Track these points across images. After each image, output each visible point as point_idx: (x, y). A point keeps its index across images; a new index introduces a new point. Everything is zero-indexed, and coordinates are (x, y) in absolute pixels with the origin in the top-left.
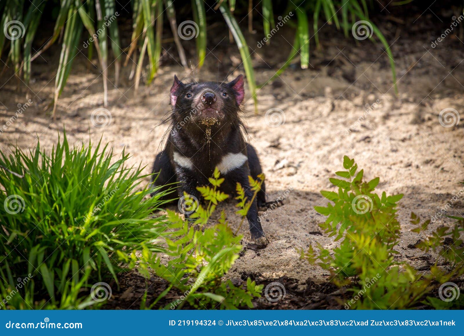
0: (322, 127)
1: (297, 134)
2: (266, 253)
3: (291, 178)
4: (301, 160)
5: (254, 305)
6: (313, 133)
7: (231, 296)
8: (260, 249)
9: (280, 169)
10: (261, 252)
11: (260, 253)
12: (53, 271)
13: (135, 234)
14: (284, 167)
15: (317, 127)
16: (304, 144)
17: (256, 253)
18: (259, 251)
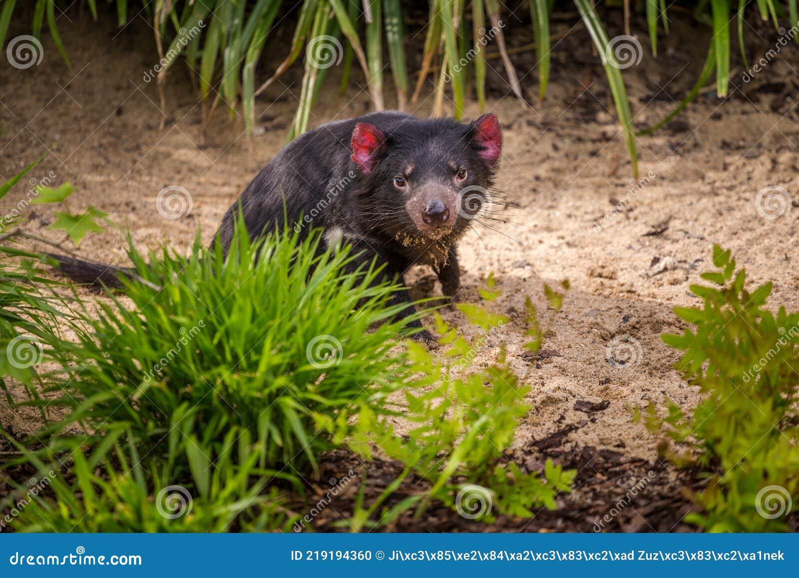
0: (747, 200)
1: (701, 212)
2: (605, 418)
3: (675, 289)
4: (698, 257)
5: (558, 504)
6: (730, 209)
7: (517, 490)
8: (597, 410)
9: (660, 272)
10: (598, 415)
11: (596, 417)
12: (210, 448)
13: (349, 386)
14: (665, 269)
15: (739, 199)
16: (710, 229)
17: (589, 417)
18: (594, 414)
